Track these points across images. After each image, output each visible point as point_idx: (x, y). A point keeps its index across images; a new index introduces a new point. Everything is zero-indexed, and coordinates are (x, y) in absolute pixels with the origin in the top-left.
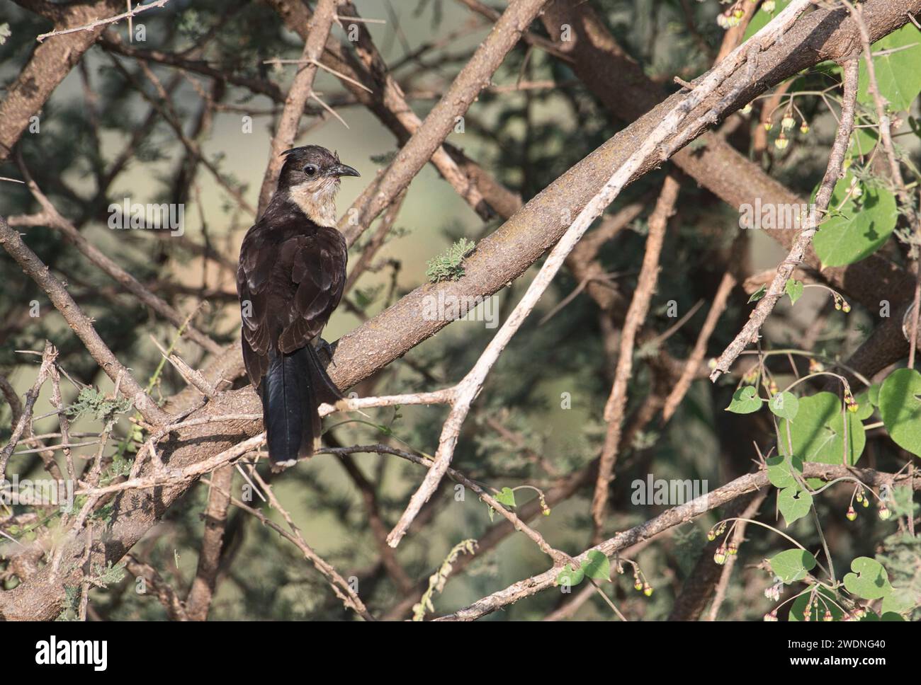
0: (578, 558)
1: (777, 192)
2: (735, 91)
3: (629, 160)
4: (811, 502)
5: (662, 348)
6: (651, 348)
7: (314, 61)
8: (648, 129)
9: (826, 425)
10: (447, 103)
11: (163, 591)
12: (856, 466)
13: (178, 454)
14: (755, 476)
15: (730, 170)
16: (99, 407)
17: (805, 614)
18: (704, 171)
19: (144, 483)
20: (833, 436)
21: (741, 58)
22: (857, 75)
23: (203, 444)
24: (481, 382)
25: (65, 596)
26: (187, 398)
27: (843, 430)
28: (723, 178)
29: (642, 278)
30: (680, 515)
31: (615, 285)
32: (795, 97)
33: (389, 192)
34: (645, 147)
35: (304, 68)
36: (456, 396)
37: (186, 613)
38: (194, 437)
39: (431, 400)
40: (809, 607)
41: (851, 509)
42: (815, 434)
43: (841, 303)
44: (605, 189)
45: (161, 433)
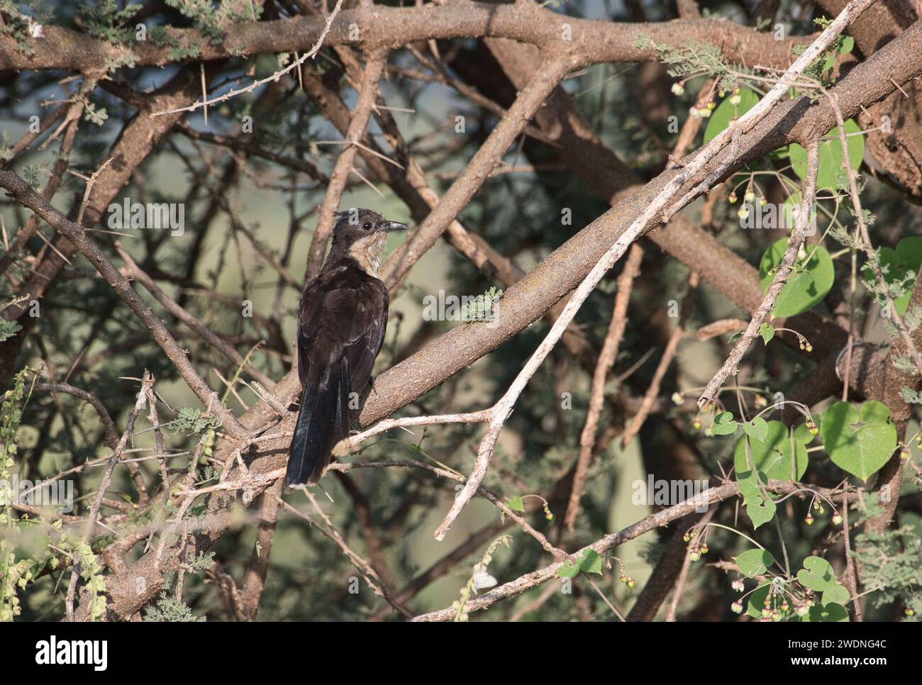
0: (575, 555)
1: (728, 256)
2: (722, 167)
3: (635, 223)
4: (774, 509)
5: (620, 388)
6: (613, 387)
7: (356, 143)
8: (645, 198)
9: (775, 448)
10: (465, 178)
11: (224, 581)
12: (800, 481)
13: (257, 463)
14: (719, 489)
15: (689, 238)
16: (196, 423)
17: (765, 603)
18: (667, 239)
19: (232, 486)
20: (780, 457)
21: (726, 140)
22: (818, 156)
23: (278, 455)
24: (512, 405)
25: (162, 580)
26: (248, 420)
27: (790, 452)
28: (683, 245)
29: (612, 327)
30: (657, 520)
31: (583, 334)
32: (755, 176)
33: (417, 251)
34: (649, 212)
35: (348, 148)
36: (492, 416)
37: (243, 599)
38: (270, 449)
39: (471, 419)
40: (769, 597)
41: (809, 515)
42: (767, 456)
43: (804, 344)
44: (615, 246)
45: (244, 445)
